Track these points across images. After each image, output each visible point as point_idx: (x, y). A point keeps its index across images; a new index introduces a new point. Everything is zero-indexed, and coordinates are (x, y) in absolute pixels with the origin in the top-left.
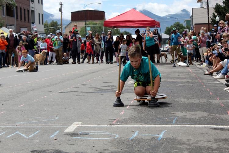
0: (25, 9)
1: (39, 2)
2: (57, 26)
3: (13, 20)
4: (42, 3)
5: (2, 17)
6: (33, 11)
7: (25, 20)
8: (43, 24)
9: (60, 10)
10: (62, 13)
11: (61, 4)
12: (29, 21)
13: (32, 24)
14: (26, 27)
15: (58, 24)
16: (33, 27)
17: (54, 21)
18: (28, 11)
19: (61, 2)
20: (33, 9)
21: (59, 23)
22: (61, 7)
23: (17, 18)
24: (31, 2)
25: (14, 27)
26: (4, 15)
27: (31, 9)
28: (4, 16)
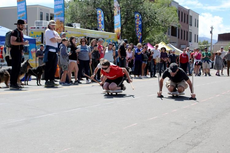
0: (185, 31)
1: (195, 26)
2: (208, 44)
3: (175, 39)
4: (198, 27)
5: (168, 36)
6: (191, 33)
7: (184, 39)
8: (197, 42)
9: (211, 32)
10: (212, 34)
11: (212, 28)
12: (187, 40)
13: (189, 42)
14: (185, 45)
15: (208, 43)
16: (190, 44)
17: (206, 41)
18: (187, 32)
19: (212, 26)
20: (191, 31)
21: (210, 42)
22: (212, 30)
23: (179, 38)
24: (189, 26)
25: (176, 44)
26: (169, 34)
27: (190, 31)
28: (170, 36)
